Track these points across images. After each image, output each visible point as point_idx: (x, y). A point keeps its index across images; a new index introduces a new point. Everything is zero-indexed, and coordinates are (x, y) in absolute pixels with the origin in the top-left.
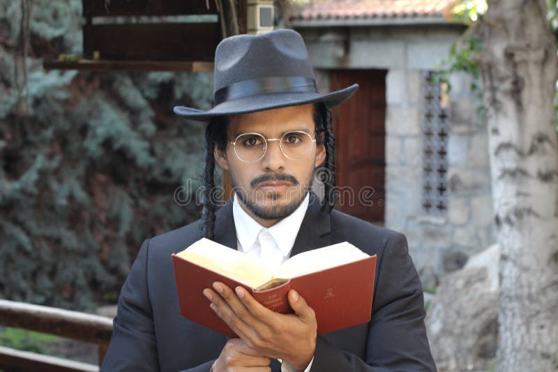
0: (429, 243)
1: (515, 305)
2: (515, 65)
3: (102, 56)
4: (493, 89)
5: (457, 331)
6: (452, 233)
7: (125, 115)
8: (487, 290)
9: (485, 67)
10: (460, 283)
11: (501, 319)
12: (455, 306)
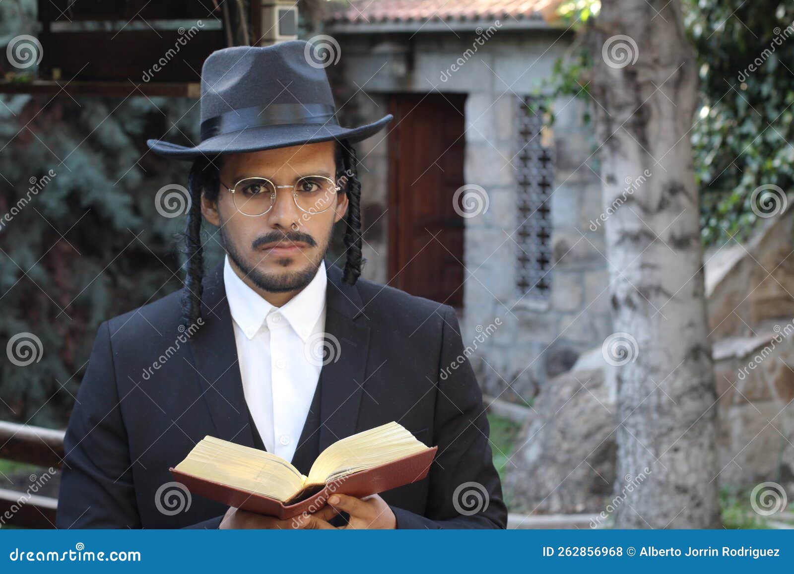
0: (525, 337)
1: (640, 419)
2: (638, 88)
3: (65, 76)
4: (608, 121)
5: (561, 458)
6: (558, 322)
7: (98, 158)
8: (602, 401)
9: (597, 91)
10: (567, 391)
11: (620, 439)
12: (560, 423)
